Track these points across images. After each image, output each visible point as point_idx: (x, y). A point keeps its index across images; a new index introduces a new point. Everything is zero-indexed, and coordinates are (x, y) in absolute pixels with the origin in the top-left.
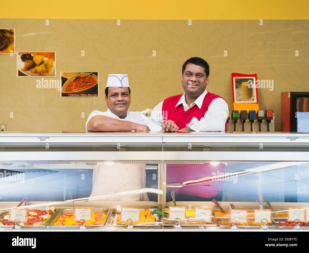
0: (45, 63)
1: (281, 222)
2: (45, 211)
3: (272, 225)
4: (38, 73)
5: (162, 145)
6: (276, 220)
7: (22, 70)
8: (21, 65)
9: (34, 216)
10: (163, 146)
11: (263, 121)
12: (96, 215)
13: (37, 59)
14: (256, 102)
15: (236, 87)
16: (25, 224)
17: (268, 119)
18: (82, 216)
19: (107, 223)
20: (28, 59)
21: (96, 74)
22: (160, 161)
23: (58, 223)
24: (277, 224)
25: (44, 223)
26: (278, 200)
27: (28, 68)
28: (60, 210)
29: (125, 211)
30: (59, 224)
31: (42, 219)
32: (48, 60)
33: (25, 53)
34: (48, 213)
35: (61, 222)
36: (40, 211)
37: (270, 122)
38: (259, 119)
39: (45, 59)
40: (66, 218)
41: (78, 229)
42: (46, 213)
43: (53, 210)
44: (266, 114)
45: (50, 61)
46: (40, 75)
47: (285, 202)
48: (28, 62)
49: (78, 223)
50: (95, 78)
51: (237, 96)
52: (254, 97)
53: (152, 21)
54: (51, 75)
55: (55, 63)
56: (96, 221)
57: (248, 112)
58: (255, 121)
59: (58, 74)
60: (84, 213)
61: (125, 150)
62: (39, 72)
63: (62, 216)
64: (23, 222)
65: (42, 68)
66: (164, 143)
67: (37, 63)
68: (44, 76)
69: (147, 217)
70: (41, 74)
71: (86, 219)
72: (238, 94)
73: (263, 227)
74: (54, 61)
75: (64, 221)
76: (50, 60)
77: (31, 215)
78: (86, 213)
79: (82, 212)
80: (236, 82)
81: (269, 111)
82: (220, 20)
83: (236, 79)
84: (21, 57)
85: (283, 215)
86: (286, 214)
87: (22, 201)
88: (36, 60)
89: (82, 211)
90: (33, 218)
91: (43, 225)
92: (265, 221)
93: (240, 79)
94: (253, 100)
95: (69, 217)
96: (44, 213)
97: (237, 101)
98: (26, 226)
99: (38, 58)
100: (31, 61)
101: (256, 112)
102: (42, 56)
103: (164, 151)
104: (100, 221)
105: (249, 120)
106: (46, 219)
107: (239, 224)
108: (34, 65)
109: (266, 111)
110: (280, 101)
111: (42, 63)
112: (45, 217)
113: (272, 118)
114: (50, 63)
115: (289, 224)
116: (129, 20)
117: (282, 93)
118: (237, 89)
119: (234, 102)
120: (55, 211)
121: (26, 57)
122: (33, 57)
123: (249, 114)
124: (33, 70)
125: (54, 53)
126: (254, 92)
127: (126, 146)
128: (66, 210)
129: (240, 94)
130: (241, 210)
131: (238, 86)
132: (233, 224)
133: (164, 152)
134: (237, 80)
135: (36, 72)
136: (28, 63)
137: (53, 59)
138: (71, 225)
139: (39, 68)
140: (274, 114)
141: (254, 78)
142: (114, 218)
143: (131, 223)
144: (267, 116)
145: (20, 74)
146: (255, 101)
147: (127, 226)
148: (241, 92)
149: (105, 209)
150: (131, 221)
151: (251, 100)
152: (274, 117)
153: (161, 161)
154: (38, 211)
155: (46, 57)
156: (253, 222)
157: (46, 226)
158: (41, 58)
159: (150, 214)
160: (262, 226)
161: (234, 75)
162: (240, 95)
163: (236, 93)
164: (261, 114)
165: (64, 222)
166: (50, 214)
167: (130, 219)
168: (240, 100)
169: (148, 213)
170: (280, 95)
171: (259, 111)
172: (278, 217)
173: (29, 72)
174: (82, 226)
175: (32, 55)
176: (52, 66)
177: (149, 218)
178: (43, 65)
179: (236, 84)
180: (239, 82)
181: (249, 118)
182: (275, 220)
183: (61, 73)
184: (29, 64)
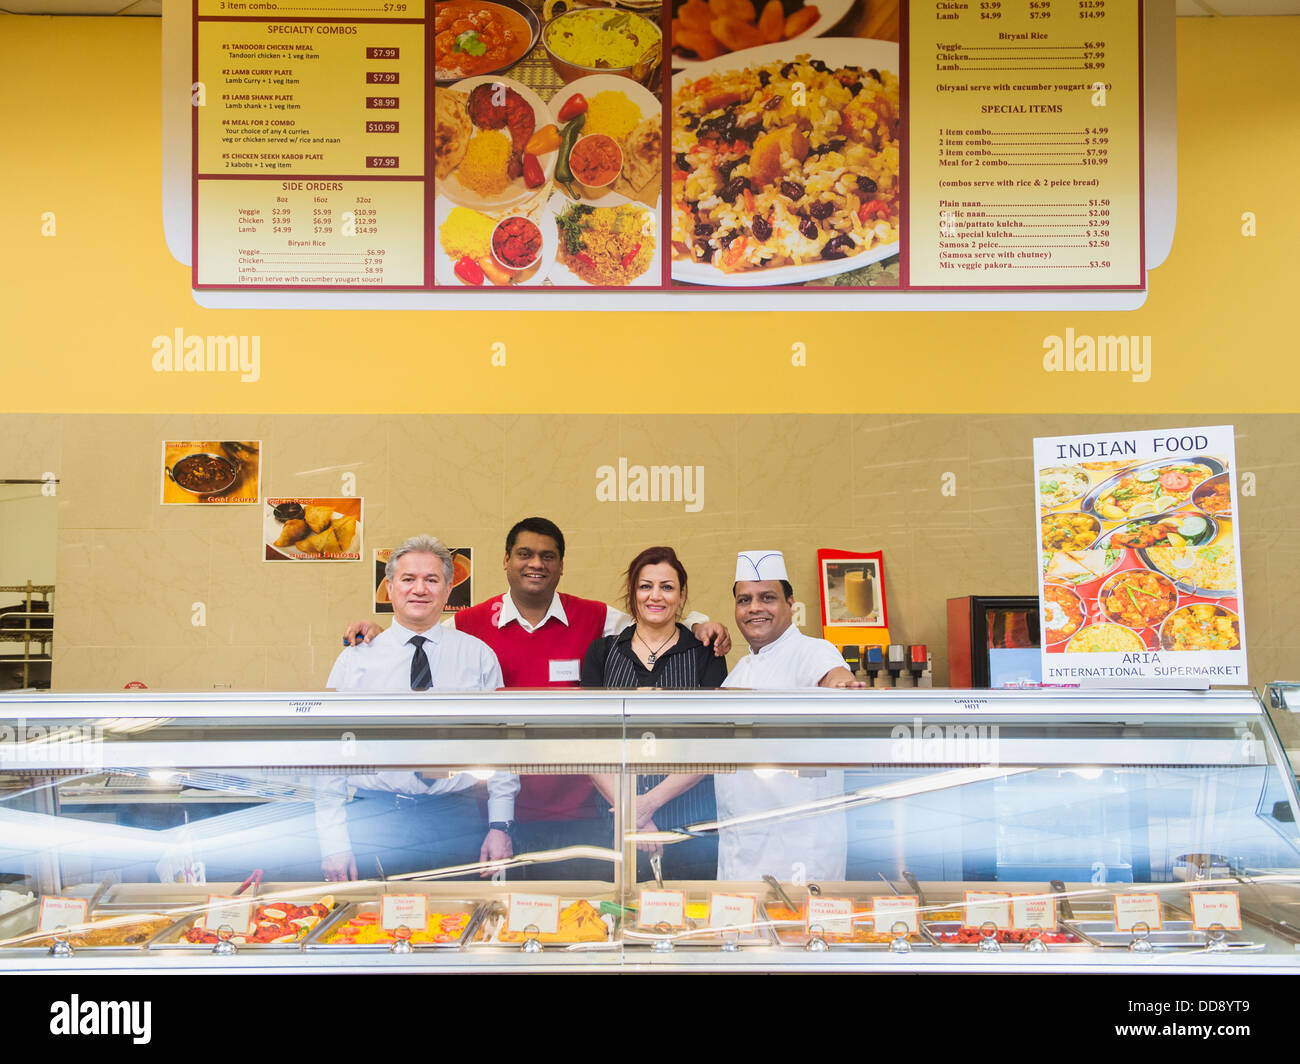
0: (336, 525)
1: (948, 934)
2: (306, 908)
3: (920, 941)
4: (318, 552)
5: (621, 724)
6: (934, 929)
7: (275, 544)
8: (274, 531)
9: (276, 920)
10: (624, 726)
11: (902, 673)
12: (446, 917)
13: (316, 516)
14: (883, 625)
15: (831, 586)
16: (248, 941)
17: (914, 667)
18: (402, 916)
19: (470, 938)
20: (291, 516)
21: (466, 553)
22: (616, 765)
23: (338, 937)
24: (938, 939)
25: (301, 937)
26: (945, 875)
27: (292, 540)
28: (348, 904)
29: (519, 903)
30: (340, 940)
31: (297, 929)
32: (343, 518)
33: (284, 502)
34: (315, 911)
35: (346, 935)
36: (294, 907)
37: (920, 676)
38: (892, 667)
39: (337, 516)
40: (362, 925)
41: (389, 952)
42: (310, 913)
43: (329, 905)
44: (908, 656)
45: (349, 521)
46: (322, 557)
47: (964, 880)
48: (291, 524)
49: (392, 938)
50: (463, 565)
51: (833, 609)
52: (877, 610)
53: (610, 417)
54: (351, 557)
55: (360, 526)
56: (443, 932)
57: (862, 650)
58: (880, 673)
59: (369, 553)
60: (407, 908)
61: (524, 735)
62: (318, 550)
63: (352, 920)
64: (241, 935)
65: (328, 540)
66: (629, 716)
67: (315, 526)
68: (333, 558)
69: (582, 924)
70: (323, 554)
71: (412, 924)
72: (836, 604)
73: (897, 946)
74: (359, 520)
75: (356, 932)
76: (348, 518)
77: (267, 917)
78: (411, 908)
79: (402, 905)
80: (830, 571)
81: (915, 646)
82: (784, 415)
83: (828, 564)
84: (275, 513)
85: (954, 915)
86: (962, 914)
87: (247, 882)
88: (313, 520)
89: (402, 902)
90: (272, 926)
91: (296, 942)
92: (900, 929)
93: (838, 564)
94: (876, 618)
95: (369, 922)
96: (305, 912)
97: (832, 621)
98: (251, 945)
99: (318, 513)
100: (300, 522)
101: (884, 650)
102: (329, 508)
103: (628, 737)
104: (453, 934)
105: (865, 672)
106: (306, 928)
107: (834, 938)
108: (308, 531)
109: (910, 648)
110: (944, 621)
111: (328, 525)
112: (307, 922)
113: (924, 665)
114: (349, 526)
115: (967, 938)
116: (553, 415)
117: (948, 600)
118: (832, 590)
119: (824, 623)
120: (336, 906)
121: (287, 511)
122: (304, 511)
123: (865, 654)
124: (304, 544)
125: (360, 500)
126: (877, 599)
127: (527, 726)
128: (363, 904)
129: (840, 602)
130: (835, 899)
131: (834, 583)
132: (816, 936)
133: (627, 740)
134: (832, 567)
135: (312, 550)
136: (292, 527)
137: (355, 517)
138: (373, 941)
139: (320, 540)
140: (929, 656)
141: (876, 562)
142: (494, 925)
143: (534, 936)
144: (913, 661)
145: (272, 554)
146: (881, 622)
147: (524, 946)
148: (844, 599)
149: (470, 903)
150: (536, 931)
151: (868, 620)
152: (929, 663)
153: (621, 765)
154: (289, 907)
155: (337, 510)
156: (870, 934)
157: (303, 944)
158: (326, 513)
159: (593, 915)
160: (894, 942)
161: (824, 554)
162: (841, 605)
163: (831, 602)
164: (897, 655)
165: (356, 937)
166: (321, 914)
167: (532, 925)
168: (840, 620)
169: (586, 913)
170: (944, 605)
171: (891, 648)
172: (939, 919)
173: (293, 549)
174: (403, 944)
175: (303, 506)
176: (354, 534)
177: (589, 924)
178: (330, 530)
179: (829, 579)
180: (837, 573)
181: (865, 667)
182: (930, 928)
183: (375, 551)
184: (294, 530)
